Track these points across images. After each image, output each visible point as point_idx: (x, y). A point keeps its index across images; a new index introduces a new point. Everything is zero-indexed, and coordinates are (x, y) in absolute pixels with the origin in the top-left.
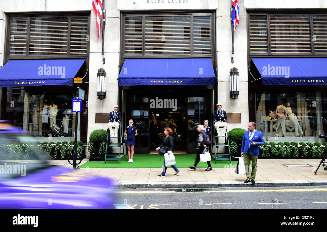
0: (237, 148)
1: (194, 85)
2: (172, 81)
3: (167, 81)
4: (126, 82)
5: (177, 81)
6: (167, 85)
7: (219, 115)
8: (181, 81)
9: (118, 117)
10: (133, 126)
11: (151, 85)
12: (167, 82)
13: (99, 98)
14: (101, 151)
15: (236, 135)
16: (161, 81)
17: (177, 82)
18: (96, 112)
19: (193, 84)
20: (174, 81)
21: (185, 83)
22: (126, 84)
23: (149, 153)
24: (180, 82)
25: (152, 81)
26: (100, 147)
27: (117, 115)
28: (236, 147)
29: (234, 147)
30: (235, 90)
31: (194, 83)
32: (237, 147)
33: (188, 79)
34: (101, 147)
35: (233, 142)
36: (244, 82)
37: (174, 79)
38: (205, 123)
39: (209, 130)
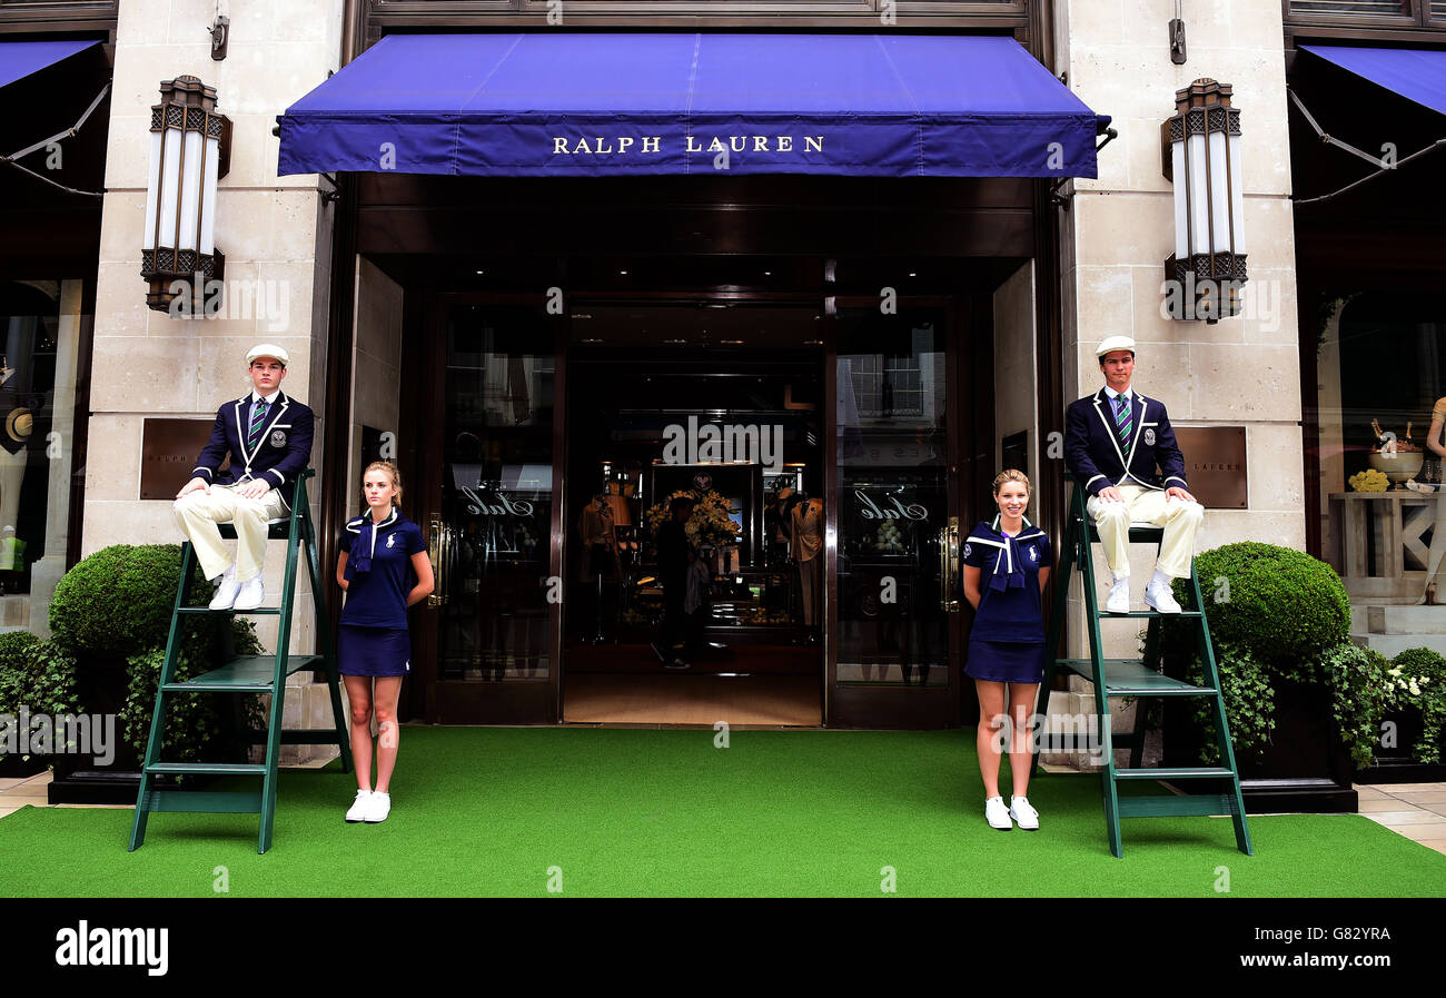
0: (1271, 707)
1: (921, 172)
2: (733, 139)
3: (690, 139)
4: (343, 145)
5: (772, 138)
6: (688, 170)
7: (1116, 430)
8: (809, 139)
9: (279, 440)
10: (395, 516)
11: (556, 172)
12: (690, 149)
13: (155, 299)
14: (135, 723)
15: (1263, 598)
16: (638, 145)
17: (773, 145)
18: (148, 417)
19: (909, 163)
20: (751, 144)
21: (840, 152)
22: (344, 156)
23: (554, 715)
24: (799, 144)
25: (560, 146)
26: (130, 693)
27: (273, 425)
28: (1260, 695)
29: (1246, 698)
30: (1222, 245)
31: (915, 159)
32: (1271, 699)
33: (869, 129)
34: (136, 686)
35: (1237, 657)
36: (1266, 205)
37: (753, 127)
38: (1008, 496)
39: (1033, 555)
